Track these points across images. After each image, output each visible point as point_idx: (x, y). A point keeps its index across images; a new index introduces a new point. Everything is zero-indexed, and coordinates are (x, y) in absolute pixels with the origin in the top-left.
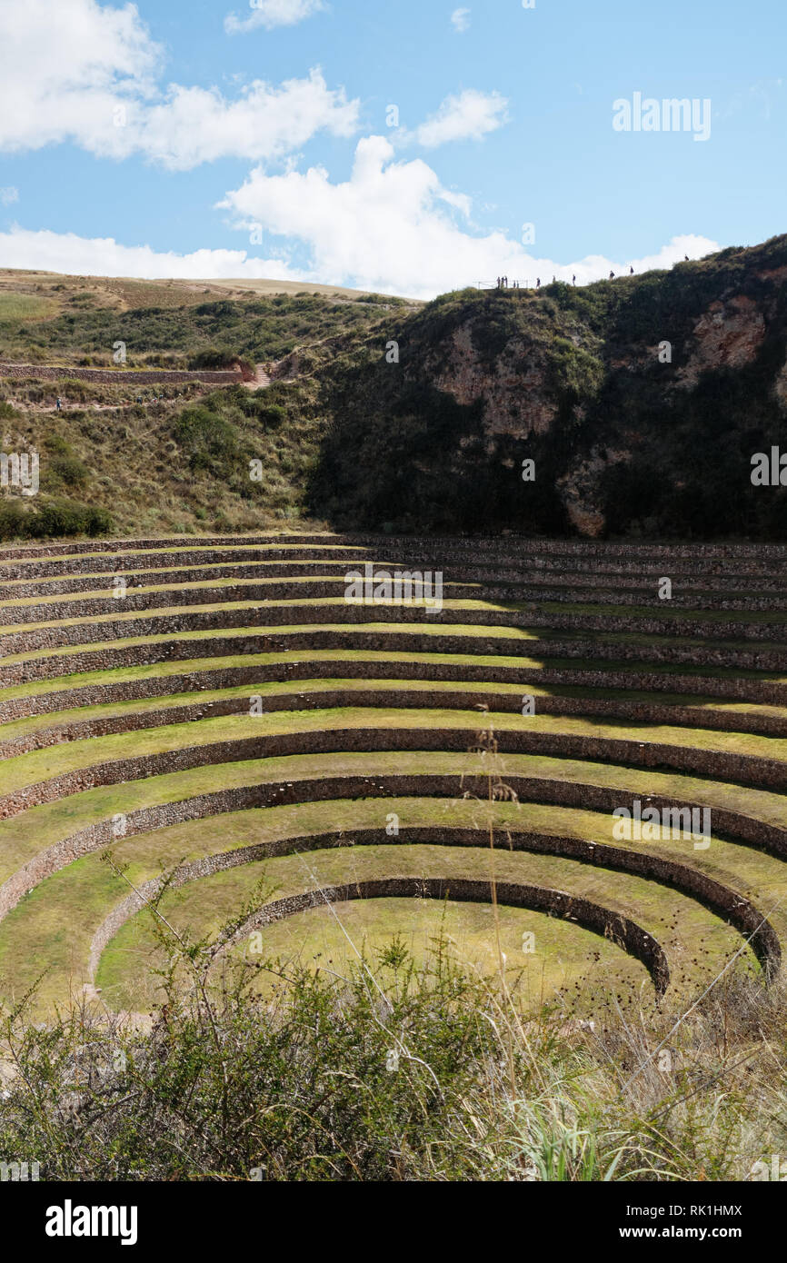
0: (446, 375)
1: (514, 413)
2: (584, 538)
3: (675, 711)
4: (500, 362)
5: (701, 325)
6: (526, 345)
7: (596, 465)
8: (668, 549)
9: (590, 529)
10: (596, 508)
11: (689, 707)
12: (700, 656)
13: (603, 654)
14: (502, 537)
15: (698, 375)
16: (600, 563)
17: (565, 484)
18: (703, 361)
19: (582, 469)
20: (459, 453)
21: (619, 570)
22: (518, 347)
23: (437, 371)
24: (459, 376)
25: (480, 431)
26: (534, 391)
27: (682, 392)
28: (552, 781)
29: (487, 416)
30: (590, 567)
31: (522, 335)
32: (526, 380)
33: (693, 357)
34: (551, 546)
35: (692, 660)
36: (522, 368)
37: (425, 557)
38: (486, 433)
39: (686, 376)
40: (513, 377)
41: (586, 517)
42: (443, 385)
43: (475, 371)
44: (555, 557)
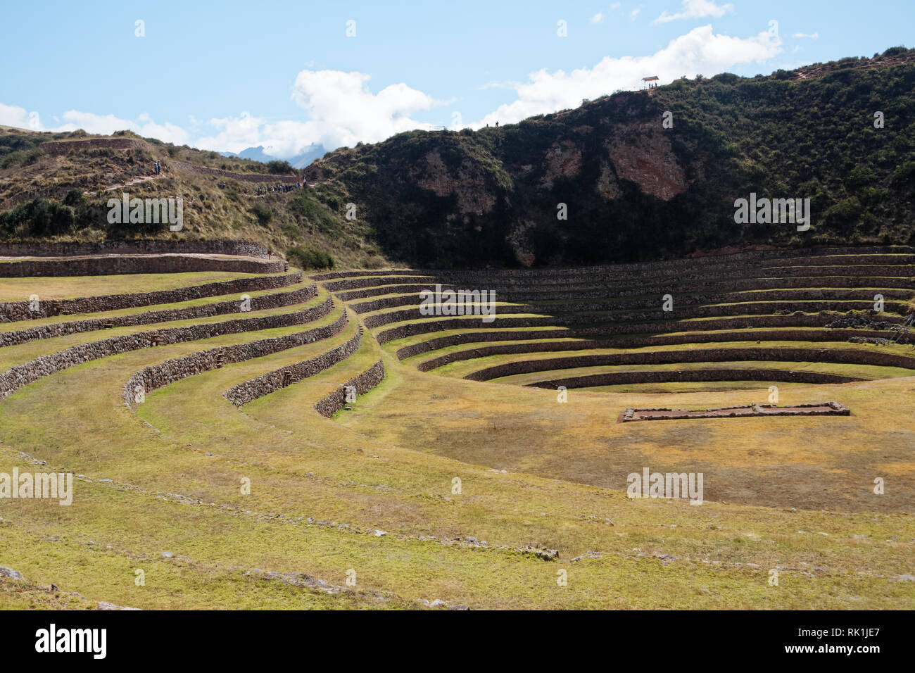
0: (427, 179)
1: (475, 200)
2: (526, 268)
3: (647, 340)
4: (460, 172)
5: (550, 155)
6: (472, 162)
7: (522, 228)
8: (575, 270)
9: (528, 263)
10: (531, 251)
11: (652, 337)
12: (634, 317)
13: (582, 321)
14: (487, 269)
15: (553, 181)
16: (544, 280)
17: (510, 239)
18: (554, 174)
19: (517, 231)
20: (448, 224)
21: (554, 283)
22: (469, 164)
23: (419, 177)
24: (437, 180)
25: (457, 211)
26: (481, 188)
27: (546, 190)
28: (628, 373)
29: (460, 202)
30: (539, 282)
31: (469, 157)
32: (477, 182)
33: (548, 171)
34: (514, 272)
35: (629, 319)
36: (474, 176)
37: (459, 281)
38: (461, 212)
39: (546, 182)
40: (470, 180)
41: (525, 256)
42: (424, 185)
43: (448, 177)
44: (520, 278)
